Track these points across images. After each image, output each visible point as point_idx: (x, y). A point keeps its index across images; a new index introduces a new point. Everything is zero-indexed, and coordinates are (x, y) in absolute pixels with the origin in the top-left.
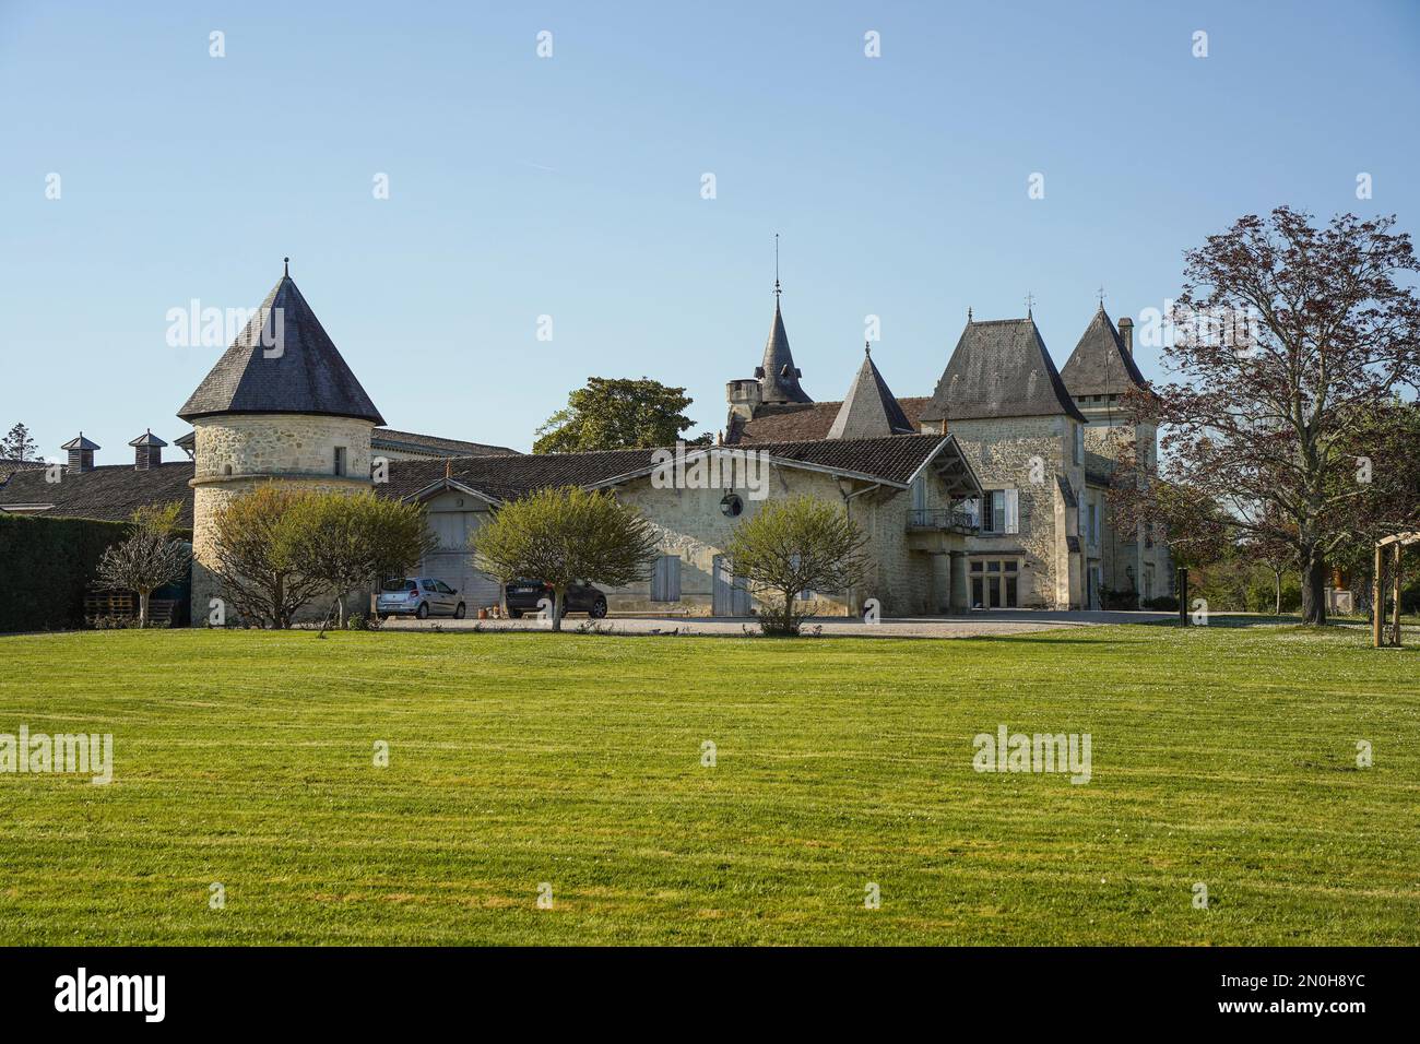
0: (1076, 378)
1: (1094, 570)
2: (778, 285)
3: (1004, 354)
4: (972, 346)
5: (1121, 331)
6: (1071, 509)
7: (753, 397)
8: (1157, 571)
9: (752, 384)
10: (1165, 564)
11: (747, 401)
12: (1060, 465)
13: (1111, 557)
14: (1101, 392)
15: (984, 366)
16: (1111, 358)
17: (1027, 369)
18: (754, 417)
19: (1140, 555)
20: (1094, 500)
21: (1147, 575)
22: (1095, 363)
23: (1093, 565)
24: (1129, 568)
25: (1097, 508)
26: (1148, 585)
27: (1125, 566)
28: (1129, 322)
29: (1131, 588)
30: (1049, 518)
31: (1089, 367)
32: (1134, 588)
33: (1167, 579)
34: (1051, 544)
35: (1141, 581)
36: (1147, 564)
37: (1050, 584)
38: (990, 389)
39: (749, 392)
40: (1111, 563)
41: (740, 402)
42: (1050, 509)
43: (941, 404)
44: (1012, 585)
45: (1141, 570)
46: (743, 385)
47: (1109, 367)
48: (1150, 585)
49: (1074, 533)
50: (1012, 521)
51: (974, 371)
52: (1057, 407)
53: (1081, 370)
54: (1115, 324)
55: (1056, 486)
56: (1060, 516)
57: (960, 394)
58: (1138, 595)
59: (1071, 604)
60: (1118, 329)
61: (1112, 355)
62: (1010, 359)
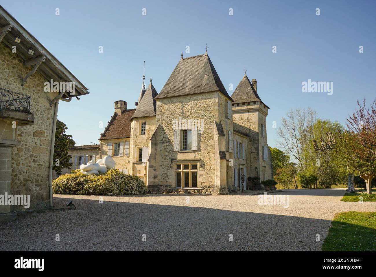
0: (236, 98)
1: (242, 169)
2: (144, 77)
3: (194, 69)
4: (181, 67)
5: (253, 84)
6: (221, 137)
7: (122, 106)
8: (267, 169)
9: (122, 102)
10: (270, 166)
11: (120, 108)
12: (217, 116)
13: (250, 164)
14: (245, 101)
15: (185, 74)
16: (248, 90)
17: (204, 74)
18: (122, 113)
19: (260, 163)
20: (243, 142)
21: (263, 171)
22: (243, 92)
23: (241, 167)
24: (256, 168)
25: (243, 145)
26: (264, 175)
27: (254, 167)
28: (255, 81)
29: (257, 176)
30: (211, 142)
31: (241, 94)
32: (258, 176)
33: (271, 172)
34: (213, 155)
35: (261, 173)
36: (263, 167)
37: (212, 175)
38: (187, 83)
39: (121, 105)
40: (250, 166)
41: (118, 108)
42: (212, 137)
43: (166, 91)
44: (195, 175)
45: (261, 169)
46: (119, 102)
47: (248, 93)
48: (264, 174)
49: (223, 149)
50: (194, 144)
51: (180, 77)
52: (216, 88)
53: (238, 95)
54: (251, 81)
55: (215, 126)
56: (216, 141)
57: (174, 87)
58: (259, 179)
59: (221, 186)
60: (251, 83)
61: (249, 89)
62: (197, 71)
